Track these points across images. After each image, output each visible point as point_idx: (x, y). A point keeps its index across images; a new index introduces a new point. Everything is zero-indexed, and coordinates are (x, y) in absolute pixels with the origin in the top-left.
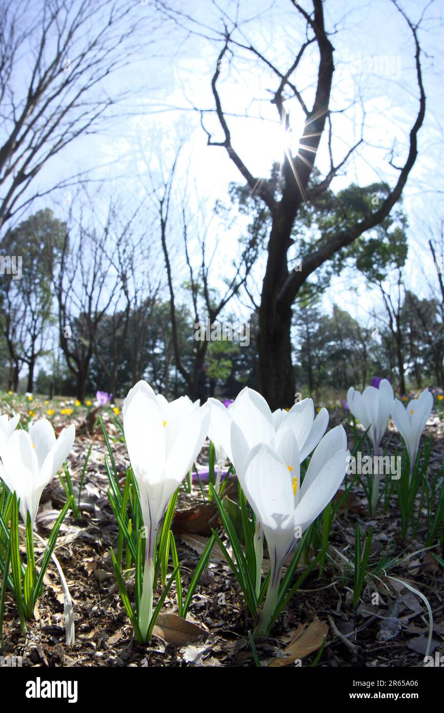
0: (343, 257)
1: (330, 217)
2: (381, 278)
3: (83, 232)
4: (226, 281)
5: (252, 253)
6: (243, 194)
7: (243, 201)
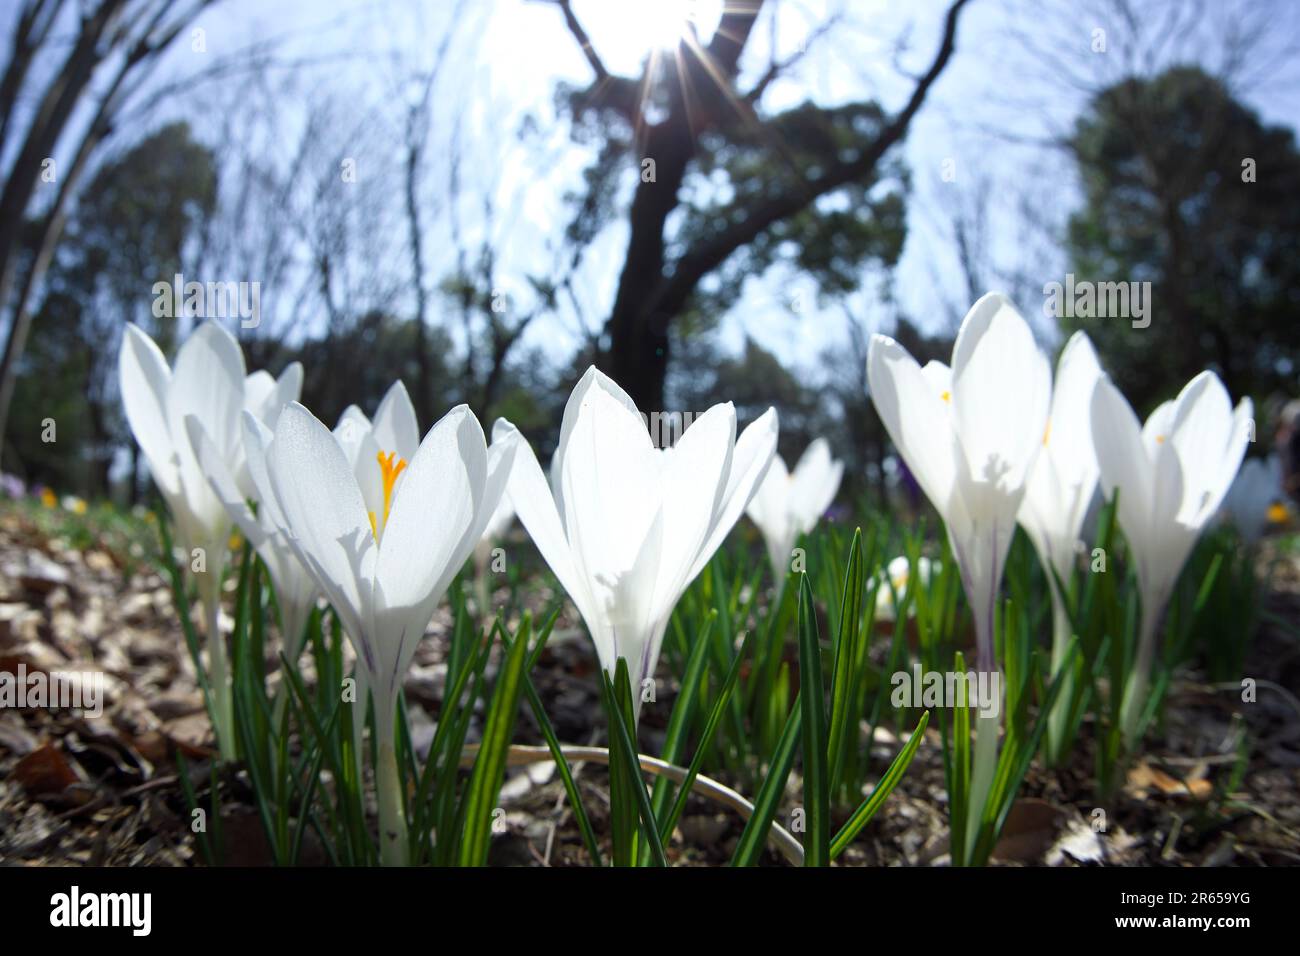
0: (775, 241)
1: (751, 160)
2: (848, 285)
3: (249, 169)
4: (532, 281)
5: (588, 223)
6: (577, 103)
7: (577, 118)
